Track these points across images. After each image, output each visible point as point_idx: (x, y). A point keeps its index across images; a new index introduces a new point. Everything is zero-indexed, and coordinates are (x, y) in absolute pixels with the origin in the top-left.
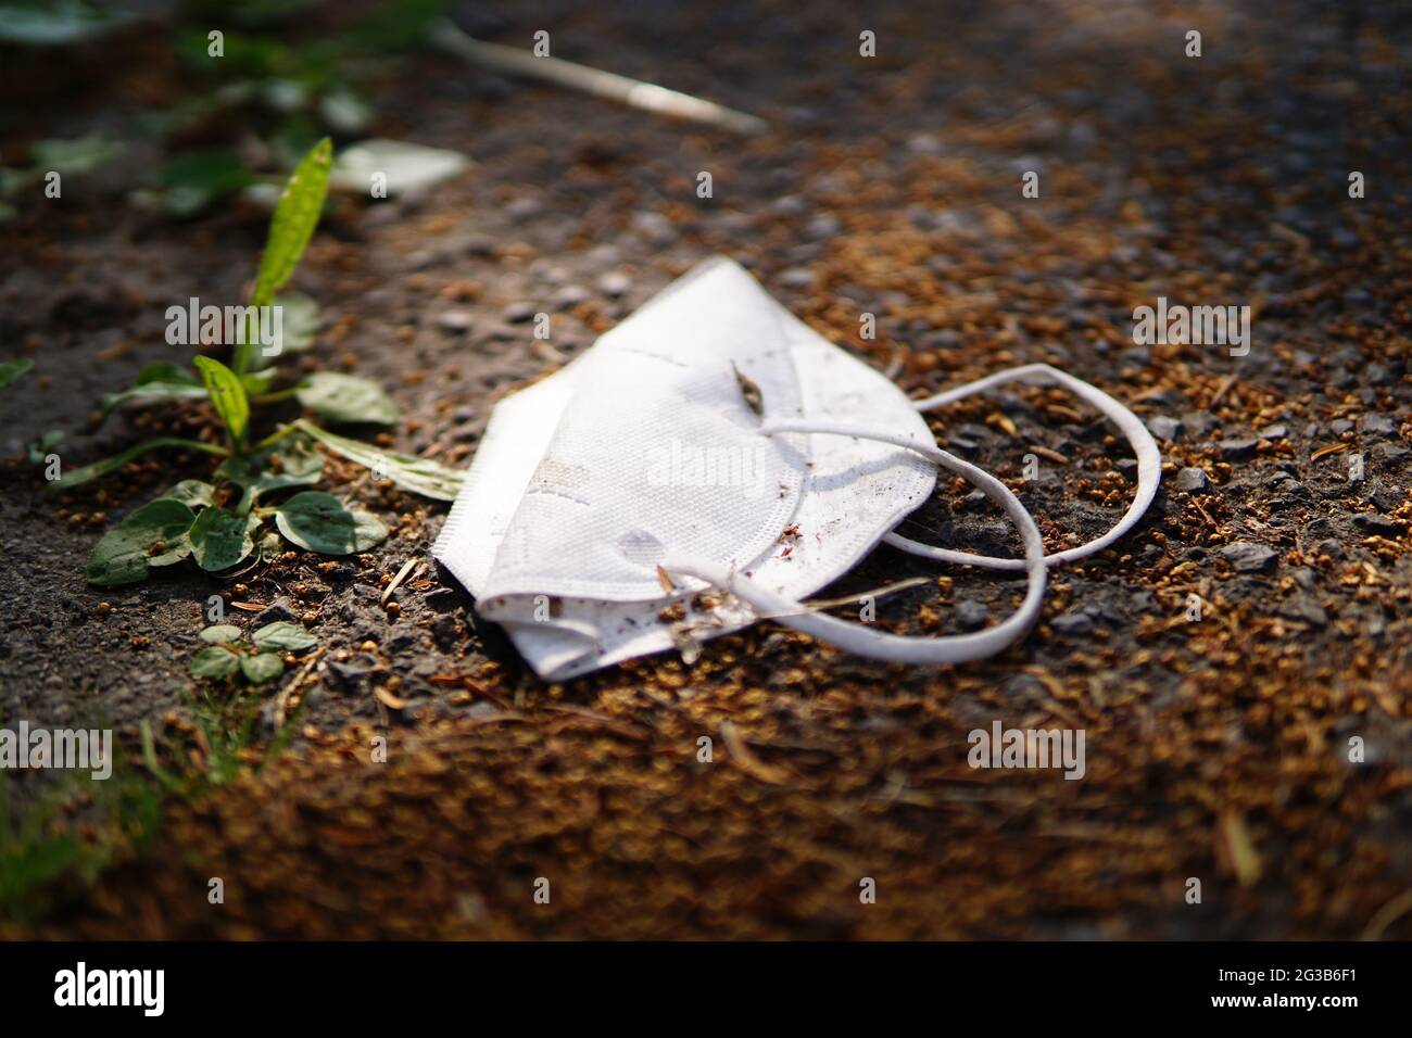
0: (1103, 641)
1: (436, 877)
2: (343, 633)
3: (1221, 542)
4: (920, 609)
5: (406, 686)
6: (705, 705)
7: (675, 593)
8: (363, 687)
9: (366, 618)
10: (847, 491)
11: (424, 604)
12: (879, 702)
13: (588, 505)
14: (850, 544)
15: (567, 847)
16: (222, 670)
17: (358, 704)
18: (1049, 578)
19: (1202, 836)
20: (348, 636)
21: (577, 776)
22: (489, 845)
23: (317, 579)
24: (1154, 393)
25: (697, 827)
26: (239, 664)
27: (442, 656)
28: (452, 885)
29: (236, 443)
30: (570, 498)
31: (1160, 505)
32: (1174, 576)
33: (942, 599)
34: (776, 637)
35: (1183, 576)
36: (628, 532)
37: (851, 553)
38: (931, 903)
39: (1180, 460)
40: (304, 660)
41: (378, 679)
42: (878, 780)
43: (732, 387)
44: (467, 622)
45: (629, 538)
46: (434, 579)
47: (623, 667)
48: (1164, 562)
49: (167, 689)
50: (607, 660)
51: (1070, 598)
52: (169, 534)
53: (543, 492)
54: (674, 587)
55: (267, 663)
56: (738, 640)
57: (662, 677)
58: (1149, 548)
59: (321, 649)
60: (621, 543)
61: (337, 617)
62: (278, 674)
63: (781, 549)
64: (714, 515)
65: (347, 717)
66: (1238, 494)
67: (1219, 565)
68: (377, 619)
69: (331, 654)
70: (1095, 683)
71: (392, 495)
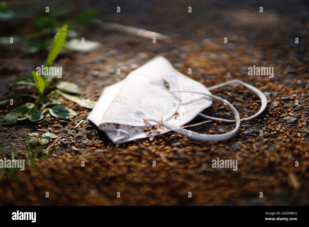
0: (255, 137)
1: (85, 186)
2: (65, 135)
3: (283, 117)
4: (209, 130)
5: (80, 146)
6: (155, 149)
7: (148, 125)
8: (69, 146)
9: (70, 132)
10: (190, 105)
11: (85, 129)
12: (199, 149)
13: (127, 105)
14: (191, 115)
15: (119, 179)
16: (33, 142)
17: (67, 150)
18: (241, 124)
19: (284, 179)
20: (66, 136)
21: (122, 164)
22: (99, 178)
23: (59, 124)
24: (264, 88)
25: (153, 175)
26: (38, 140)
27: (89, 140)
28: (89, 187)
29: (41, 96)
30: (122, 103)
31: (267, 109)
32: (272, 124)
33: (214, 128)
34: (173, 135)
35: (274, 124)
36: (136, 111)
37: (191, 117)
38: (214, 193)
39: (272, 101)
40: (54, 141)
41: (73, 144)
42: (200, 165)
43: (162, 82)
44: (96, 133)
45: (137, 112)
46: (88, 124)
47: (134, 141)
48: (269, 121)
49: (20, 146)
50: (130, 140)
51: (246, 128)
52: (23, 114)
53: (116, 102)
54: (148, 124)
55: (45, 141)
56: (164, 136)
57: (144, 143)
58: (265, 118)
59: (59, 139)
60: (135, 114)
61: (63, 132)
62: (48, 143)
63: (174, 117)
64: (158, 109)
65: (64, 153)
66: (286, 108)
67: (283, 122)
68: (73, 132)
69: (61, 140)
70: (254, 146)
71: (78, 107)
